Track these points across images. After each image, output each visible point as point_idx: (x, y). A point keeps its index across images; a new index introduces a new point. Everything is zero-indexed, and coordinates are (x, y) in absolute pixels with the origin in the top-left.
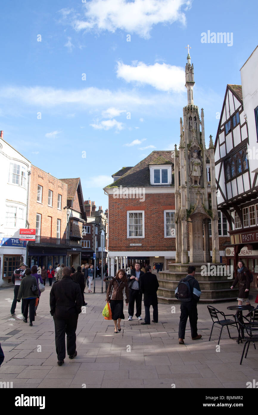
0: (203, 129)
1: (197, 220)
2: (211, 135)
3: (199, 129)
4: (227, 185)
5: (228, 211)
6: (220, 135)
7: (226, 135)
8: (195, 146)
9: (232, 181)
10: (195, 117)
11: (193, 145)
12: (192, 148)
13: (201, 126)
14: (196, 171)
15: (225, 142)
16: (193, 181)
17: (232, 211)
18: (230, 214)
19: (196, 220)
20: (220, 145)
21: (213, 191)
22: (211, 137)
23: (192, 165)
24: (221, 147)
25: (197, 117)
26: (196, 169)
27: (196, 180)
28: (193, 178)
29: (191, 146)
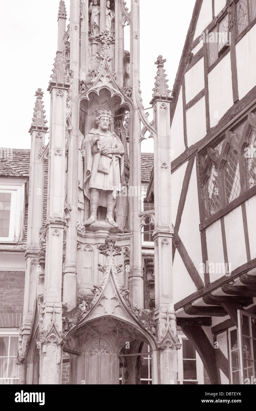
0: (135, 36)
1: (99, 349)
2: (160, 57)
3: (121, 37)
4: (208, 232)
5: (207, 331)
6: (188, 76)
7: (208, 69)
8: (105, 91)
9: (226, 219)
11: (100, 85)
12: (93, 94)
13: (127, 29)
14: (105, 173)
15: (205, 93)
16: (94, 208)
17: (222, 331)
18: (211, 341)
19: (97, 350)
20: (186, 107)
21: (162, 244)
22: (160, 62)
23: (93, 154)
24: (189, 112)
26: (104, 164)
27: (104, 205)
28: (95, 197)
29: (92, 88)
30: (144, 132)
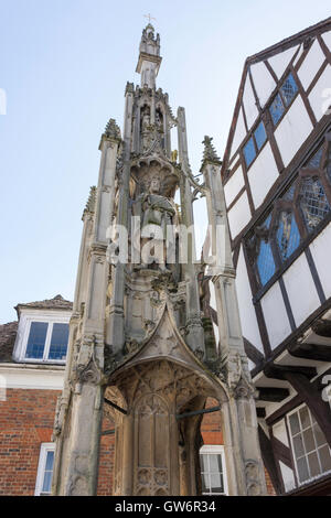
1: (152, 408)
5: (261, 422)
7: (246, 170)
8: (155, 162)
10: (158, 111)
11: (150, 158)
15: (246, 188)
21: (225, 284)
25: (163, 110)
29: (143, 159)
30: (196, 192)
